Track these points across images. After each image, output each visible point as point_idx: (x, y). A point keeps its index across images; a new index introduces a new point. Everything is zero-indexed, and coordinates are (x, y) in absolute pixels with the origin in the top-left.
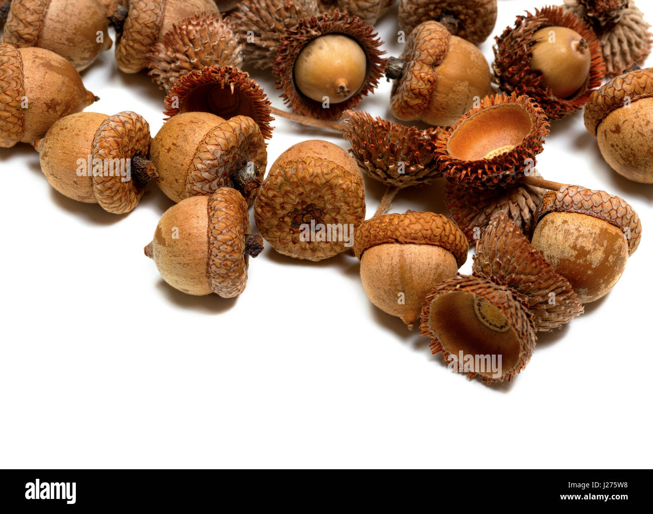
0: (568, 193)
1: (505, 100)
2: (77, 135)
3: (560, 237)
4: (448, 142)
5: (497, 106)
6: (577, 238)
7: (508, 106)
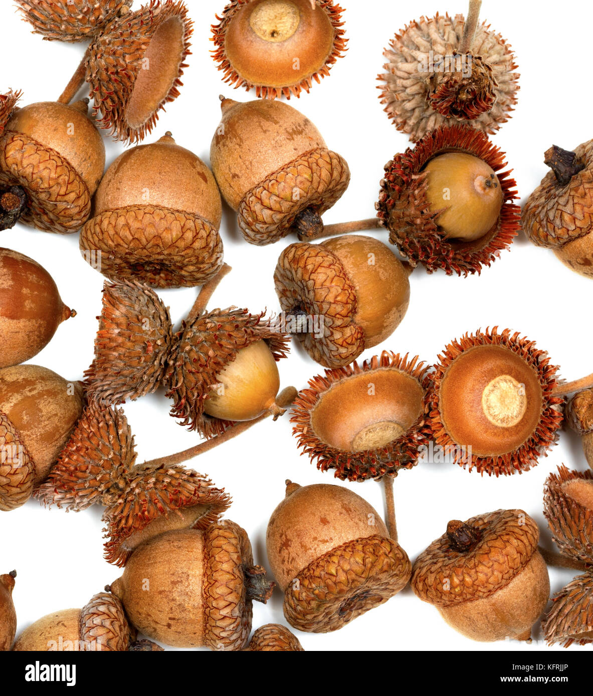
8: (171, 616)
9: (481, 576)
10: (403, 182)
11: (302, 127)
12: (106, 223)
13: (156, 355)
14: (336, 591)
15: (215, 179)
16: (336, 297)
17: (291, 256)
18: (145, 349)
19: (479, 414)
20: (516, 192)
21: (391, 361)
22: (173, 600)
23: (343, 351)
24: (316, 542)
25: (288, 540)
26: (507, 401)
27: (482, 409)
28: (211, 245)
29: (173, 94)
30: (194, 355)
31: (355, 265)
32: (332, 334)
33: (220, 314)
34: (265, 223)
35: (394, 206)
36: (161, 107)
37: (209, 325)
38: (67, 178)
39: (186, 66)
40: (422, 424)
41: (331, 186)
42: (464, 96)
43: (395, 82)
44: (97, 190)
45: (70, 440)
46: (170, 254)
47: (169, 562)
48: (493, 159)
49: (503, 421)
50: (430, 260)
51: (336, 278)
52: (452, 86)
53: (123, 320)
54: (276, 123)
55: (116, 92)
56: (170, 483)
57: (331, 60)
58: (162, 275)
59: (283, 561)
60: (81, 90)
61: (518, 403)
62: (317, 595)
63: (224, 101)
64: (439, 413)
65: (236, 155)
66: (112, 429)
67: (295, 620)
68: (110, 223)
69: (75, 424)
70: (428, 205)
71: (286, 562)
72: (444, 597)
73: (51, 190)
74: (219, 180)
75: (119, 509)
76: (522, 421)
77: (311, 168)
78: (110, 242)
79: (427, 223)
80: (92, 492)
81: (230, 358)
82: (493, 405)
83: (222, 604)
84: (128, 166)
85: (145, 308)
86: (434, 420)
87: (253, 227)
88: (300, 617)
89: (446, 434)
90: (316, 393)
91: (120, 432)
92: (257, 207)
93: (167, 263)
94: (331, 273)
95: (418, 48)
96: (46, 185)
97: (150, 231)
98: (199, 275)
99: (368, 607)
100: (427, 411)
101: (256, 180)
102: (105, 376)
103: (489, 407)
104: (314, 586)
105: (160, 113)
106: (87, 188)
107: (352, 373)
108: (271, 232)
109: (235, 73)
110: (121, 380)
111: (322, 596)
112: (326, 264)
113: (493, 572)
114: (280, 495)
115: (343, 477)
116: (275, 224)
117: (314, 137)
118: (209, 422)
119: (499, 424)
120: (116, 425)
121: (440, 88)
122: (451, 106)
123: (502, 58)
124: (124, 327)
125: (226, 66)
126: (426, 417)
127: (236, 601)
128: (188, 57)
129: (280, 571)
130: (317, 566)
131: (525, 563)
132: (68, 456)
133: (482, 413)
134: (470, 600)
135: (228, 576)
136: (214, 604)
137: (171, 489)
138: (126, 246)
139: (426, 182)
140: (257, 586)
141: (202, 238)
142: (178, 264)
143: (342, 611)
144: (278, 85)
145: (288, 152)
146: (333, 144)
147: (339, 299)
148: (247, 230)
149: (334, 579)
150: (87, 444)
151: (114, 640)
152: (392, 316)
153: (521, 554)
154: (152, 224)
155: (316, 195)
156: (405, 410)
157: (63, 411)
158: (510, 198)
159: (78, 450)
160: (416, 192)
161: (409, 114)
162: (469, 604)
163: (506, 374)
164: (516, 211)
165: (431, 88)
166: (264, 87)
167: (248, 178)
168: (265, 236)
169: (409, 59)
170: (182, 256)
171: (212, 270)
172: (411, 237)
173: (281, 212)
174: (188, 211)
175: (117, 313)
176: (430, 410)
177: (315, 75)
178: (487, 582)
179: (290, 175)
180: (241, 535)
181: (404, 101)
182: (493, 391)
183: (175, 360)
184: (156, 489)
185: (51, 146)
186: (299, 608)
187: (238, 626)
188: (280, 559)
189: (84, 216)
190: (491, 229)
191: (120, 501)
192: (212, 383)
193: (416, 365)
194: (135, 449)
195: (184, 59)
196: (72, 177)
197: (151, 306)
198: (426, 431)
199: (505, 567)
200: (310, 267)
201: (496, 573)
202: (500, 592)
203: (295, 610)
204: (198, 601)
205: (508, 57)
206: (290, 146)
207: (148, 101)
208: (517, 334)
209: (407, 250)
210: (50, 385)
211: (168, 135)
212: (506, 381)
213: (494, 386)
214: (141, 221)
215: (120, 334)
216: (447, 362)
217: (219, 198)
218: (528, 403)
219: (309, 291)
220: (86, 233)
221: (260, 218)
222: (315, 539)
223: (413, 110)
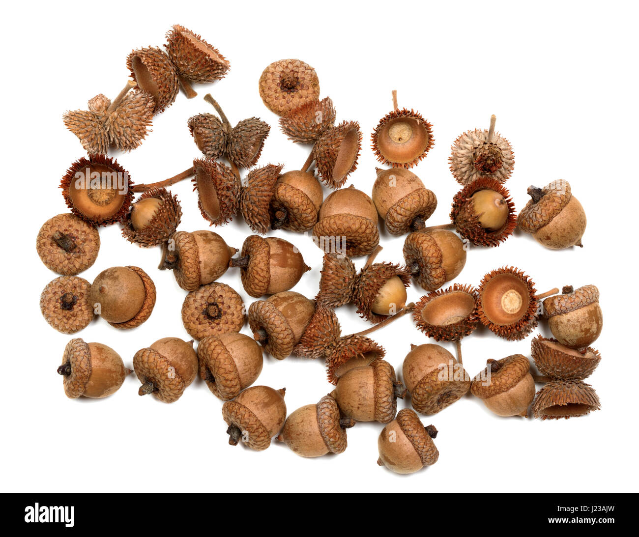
0: (561, 306)
2: (310, 435)
3: (572, 330)
6: (581, 326)
8: (359, 403)
9: (503, 381)
10: (462, 202)
11: (414, 179)
12: (325, 222)
13: (349, 283)
14: (436, 389)
15: (375, 204)
16: (432, 254)
17: (411, 238)
18: (344, 280)
19: (500, 308)
20: (514, 209)
21: (458, 288)
22: (360, 395)
23: (436, 280)
24: (426, 367)
25: (413, 367)
26: (513, 302)
27: (501, 306)
28: (374, 232)
29: (353, 168)
30: (367, 282)
31: (441, 240)
32: (431, 272)
33: (378, 265)
34: (398, 222)
35: (458, 214)
36: (348, 174)
37: (374, 269)
38: (306, 202)
39: (359, 155)
40: (474, 312)
41: (429, 205)
42: (489, 162)
43: (457, 160)
44: (320, 210)
45: (310, 322)
46: (355, 236)
47: (358, 378)
48: (504, 193)
49: (511, 311)
50: (475, 238)
51: (432, 246)
52: (484, 157)
53: (334, 267)
54: (403, 176)
55: (328, 162)
56: (357, 342)
57: (427, 150)
58: (351, 250)
59: (411, 377)
60: (311, 166)
61: (518, 302)
62: (427, 391)
63: (377, 170)
64: (482, 307)
65: (384, 191)
66: (330, 318)
67: (417, 405)
68: (327, 222)
69: (312, 316)
70: (474, 212)
71: (412, 378)
72: (486, 392)
73: (299, 208)
74: (376, 204)
75: (334, 355)
76: (520, 310)
77: (419, 196)
78: (327, 231)
79: (474, 220)
80: (321, 348)
81: (384, 283)
82: (507, 304)
83: (383, 395)
84: (334, 197)
85: (344, 262)
86: (479, 310)
87: (393, 225)
88: (419, 403)
89: (485, 317)
90: (424, 303)
91: (334, 319)
92: (395, 215)
93: (354, 241)
94: (430, 244)
95: (467, 143)
96: (297, 205)
97: (346, 225)
98: (369, 248)
99: (451, 401)
100: (476, 307)
101: (394, 202)
102: (326, 294)
103: (505, 305)
104: (426, 387)
105: (348, 176)
106: (315, 208)
107: (440, 294)
108: (401, 227)
109: (383, 156)
110: (334, 295)
111: (430, 392)
112: (427, 240)
113: (509, 378)
114: (408, 350)
115: (438, 340)
116: (403, 222)
117: (420, 183)
118: (374, 316)
119: (510, 313)
120: (332, 317)
121: (478, 157)
122: (483, 166)
123: (506, 148)
124: (335, 270)
125: (378, 153)
126: (476, 309)
127: (390, 394)
128: (360, 151)
129: (410, 383)
130: (427, 378)
131: (524, 376)
132: (310, 330)
133: (502, 308)
134: (498, 393)
135: (386, 383)
136: (380, 396)
137: (358, 345)
138: (335, 233)
139: (473, 201)
140: (399, 390)
141: (370, 228)
142: (359, 242)
143: (439, 401)
144: (403, 162)
145: (409, 189)
146: (428, 186)
147: (434, 255)
148: (390, 227)
149: (435, 383)
150: (319, 324)
151: (333, 414)
152: (459, 264)
153: (521, 371)
154: (347, 222)
155: (422, 209)
156: (466, 311)
157: (307, 310)
158: (512, 212)
159: (314, 327)
160: (468, 206)
161: (463, 175)
162: (498, 395)
163: (512, 289)
164: (515, 217)
165: (474, 159)
166: (396, 163)
167: (390, 202)
168: (399, 229)
169: (463, 148)
170: (361, 237)
171: (374, 245)
172: (467, 228)
173: (406, 216)
174: (363, 216)
175: (331, 264)
176: (477, 306)
177: (420, 157)
178: (506, 383)
179: (410, 199)
180: (392, 368)
181: (461, 168)
182: (506, 297)
183: (358, 286)
184: (351, 344)
185: (299, 188)
186: (419, 398)
187: (391, 406)
188: (410, 377)
189: (315, 221)
190: (503, 226)
191: (335, 351)
192: (376, 294)
193: (470, 289)
194: (341, 329)
195: (358, 151)
196: (309, 202)
197: (346, 261)
198: (476, 316)
199: (514, 376)
200: (420, 241)
201: (510, 379)
202: (512, 389)
203: (417, 400)
204: (372, 395)
205: (509, 147)
206: (409, 186)
207: (342, 171)
208: (516, 268)
209: (465, 234)
210: (300, 299)
211: (352, 186)
212: (512, 293)
213: (507, 295)
214: (342, 220)
215: (333, 273)
216: (485, 283)
217: (377, 212)
218: (523, 302)
219: (420, 253)
220: (316, 228)
221: (396, 219)
222: (426, 366)
223: (466, 172)
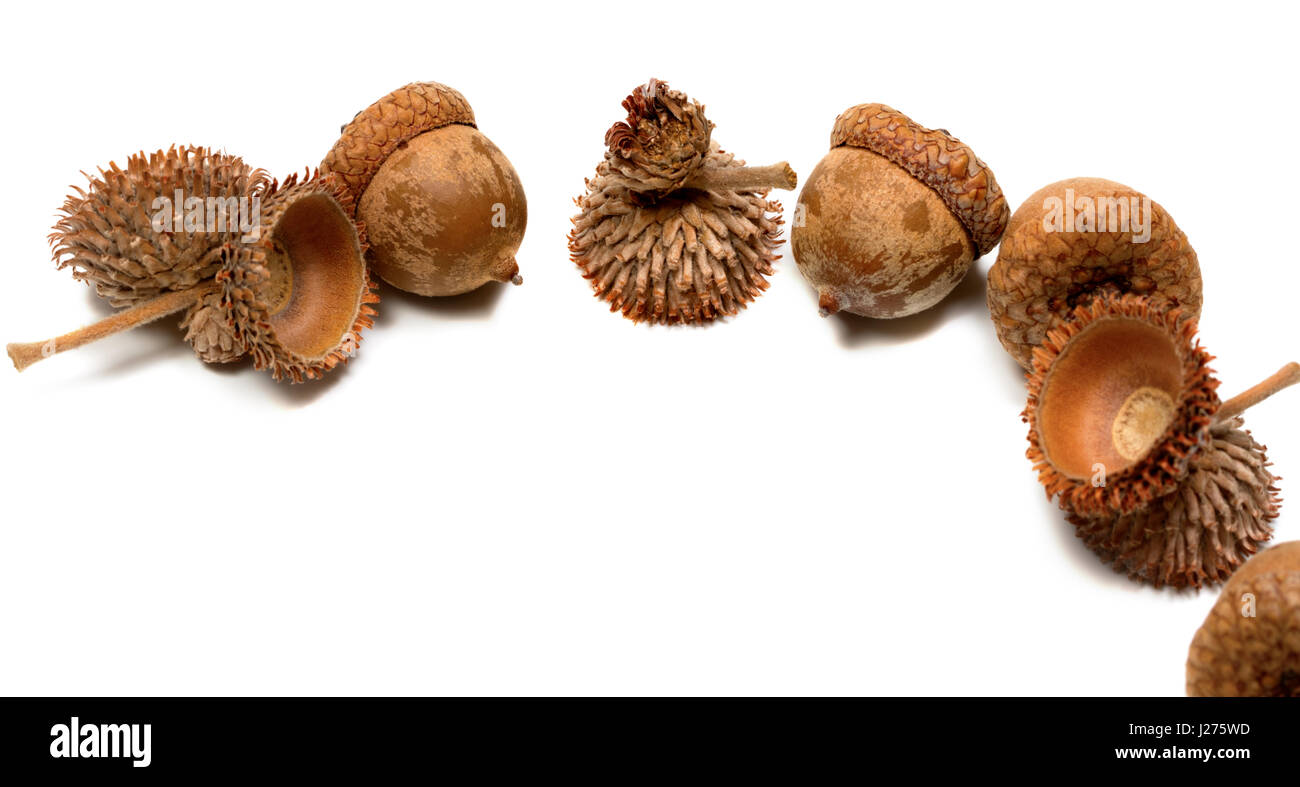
1: (1072, 332)
4: (1053, 465)
5: (1066, 349)
7: (1084, 336)
